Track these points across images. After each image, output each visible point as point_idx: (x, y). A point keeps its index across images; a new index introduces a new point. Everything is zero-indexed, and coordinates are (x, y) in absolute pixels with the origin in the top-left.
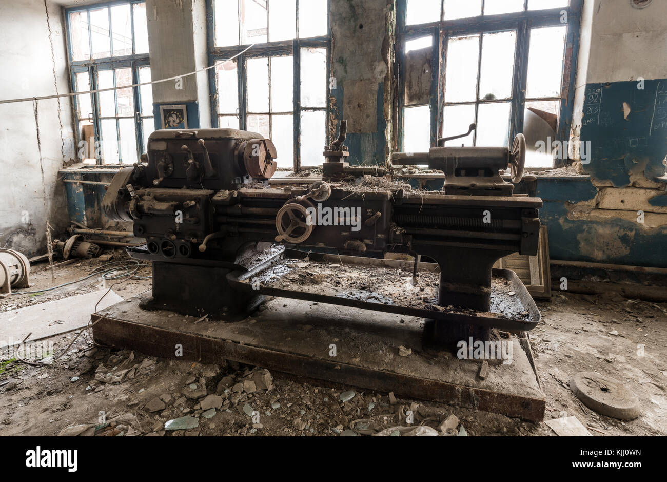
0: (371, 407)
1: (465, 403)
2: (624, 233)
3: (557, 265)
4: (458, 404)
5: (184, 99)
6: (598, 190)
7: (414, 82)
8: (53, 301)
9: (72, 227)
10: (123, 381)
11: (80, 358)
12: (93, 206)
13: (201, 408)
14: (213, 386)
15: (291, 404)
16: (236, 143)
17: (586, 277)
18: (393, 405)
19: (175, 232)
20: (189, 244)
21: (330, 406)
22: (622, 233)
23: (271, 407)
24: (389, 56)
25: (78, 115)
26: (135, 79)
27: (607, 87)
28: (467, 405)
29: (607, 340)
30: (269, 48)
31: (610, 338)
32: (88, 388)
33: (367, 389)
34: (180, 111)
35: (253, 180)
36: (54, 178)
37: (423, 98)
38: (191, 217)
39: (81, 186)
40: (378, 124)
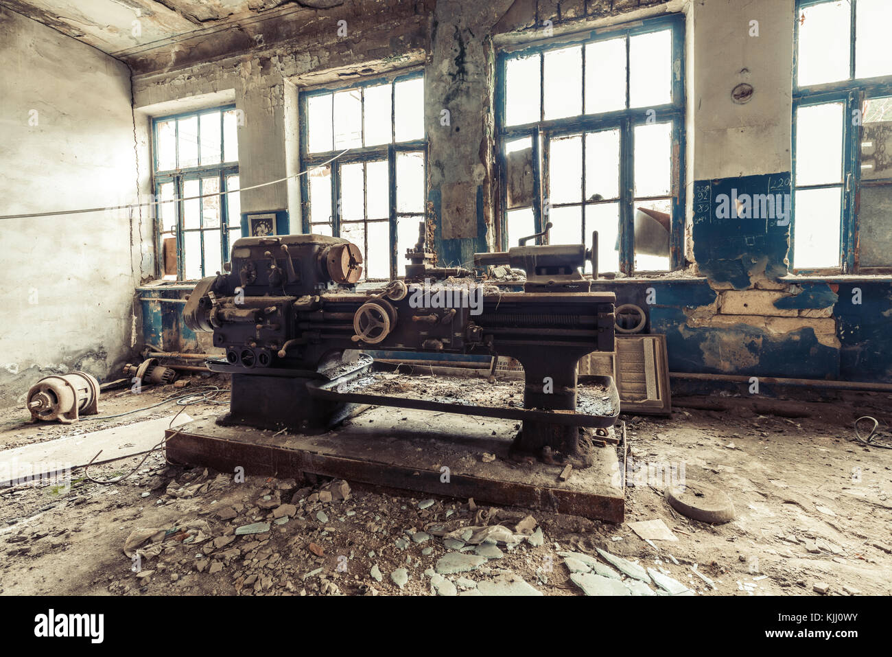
0: (449, 513)
1: (545, 505)
2: (750, 341)
3: (679, 378)
4: (538, 508)
5: (275, 208)
6: (718, 293)
7: (516, 184)
8: (123, 426)
9: (147, 350)
10: (195, 495)
11: (151, 476)
12: (170, 327)
13: (274, 517)
14: (288, 497)
15: (367, 512)
16: (319, 248)
17: (715, 392)
18: (473, 512)
19: (255, 340)
20: (269, 352)
21: (406, 513)
22: (749, 340)
23: (345, 515)
24: (488, 158)
25: (160, 228)
26: (223, 187)
27: (716, 184)
28: (547, 508)
29: (720, 453)
30: (364, 153)
31: (726, 451)
32: (159, 501)
33: (447, 496)
34: (269, 221)
35: (338, 286)
36: (131, 297)
37: (526, 200)
38: (271, 323)
39: (159, 304)
40: (478, 228)
